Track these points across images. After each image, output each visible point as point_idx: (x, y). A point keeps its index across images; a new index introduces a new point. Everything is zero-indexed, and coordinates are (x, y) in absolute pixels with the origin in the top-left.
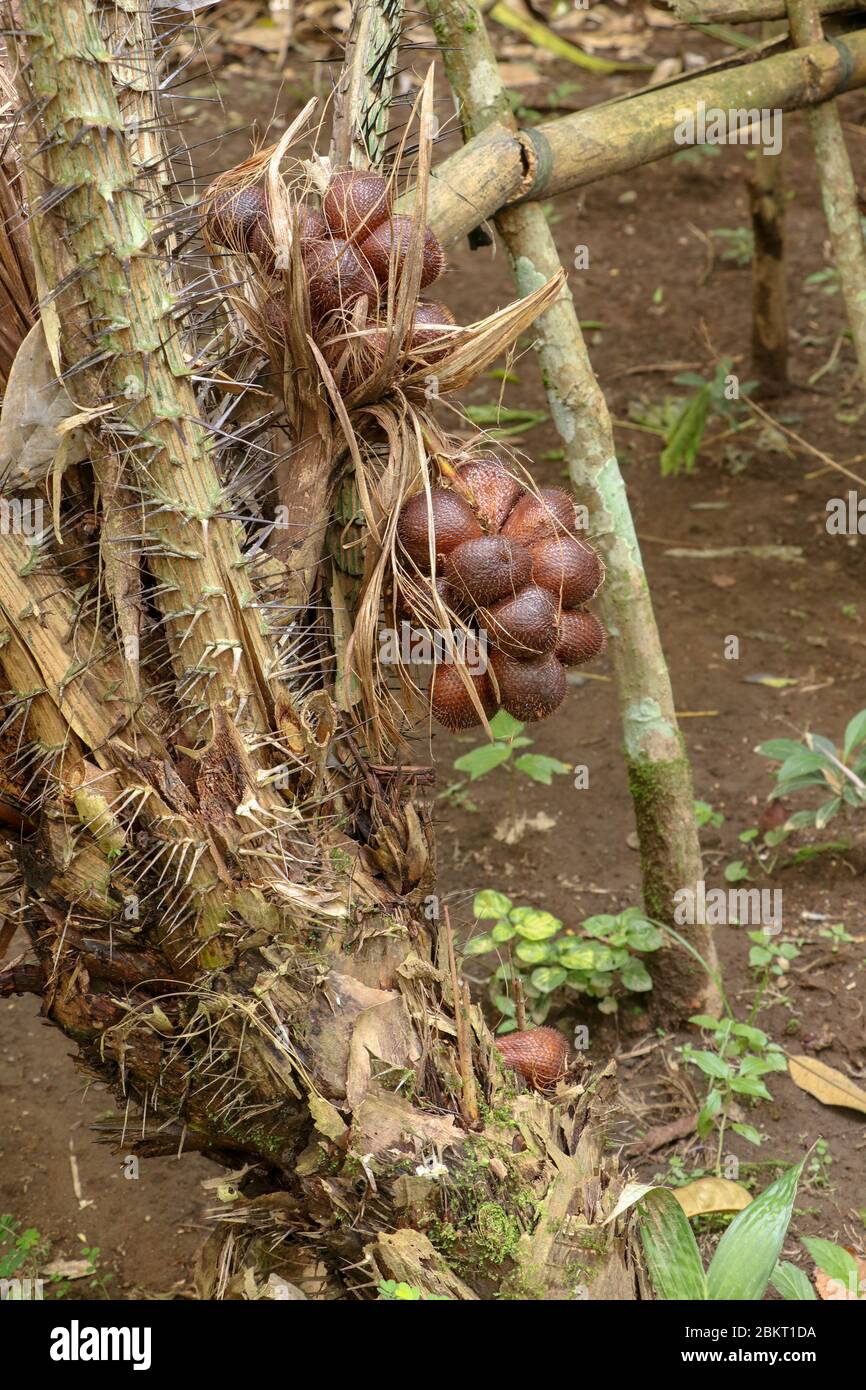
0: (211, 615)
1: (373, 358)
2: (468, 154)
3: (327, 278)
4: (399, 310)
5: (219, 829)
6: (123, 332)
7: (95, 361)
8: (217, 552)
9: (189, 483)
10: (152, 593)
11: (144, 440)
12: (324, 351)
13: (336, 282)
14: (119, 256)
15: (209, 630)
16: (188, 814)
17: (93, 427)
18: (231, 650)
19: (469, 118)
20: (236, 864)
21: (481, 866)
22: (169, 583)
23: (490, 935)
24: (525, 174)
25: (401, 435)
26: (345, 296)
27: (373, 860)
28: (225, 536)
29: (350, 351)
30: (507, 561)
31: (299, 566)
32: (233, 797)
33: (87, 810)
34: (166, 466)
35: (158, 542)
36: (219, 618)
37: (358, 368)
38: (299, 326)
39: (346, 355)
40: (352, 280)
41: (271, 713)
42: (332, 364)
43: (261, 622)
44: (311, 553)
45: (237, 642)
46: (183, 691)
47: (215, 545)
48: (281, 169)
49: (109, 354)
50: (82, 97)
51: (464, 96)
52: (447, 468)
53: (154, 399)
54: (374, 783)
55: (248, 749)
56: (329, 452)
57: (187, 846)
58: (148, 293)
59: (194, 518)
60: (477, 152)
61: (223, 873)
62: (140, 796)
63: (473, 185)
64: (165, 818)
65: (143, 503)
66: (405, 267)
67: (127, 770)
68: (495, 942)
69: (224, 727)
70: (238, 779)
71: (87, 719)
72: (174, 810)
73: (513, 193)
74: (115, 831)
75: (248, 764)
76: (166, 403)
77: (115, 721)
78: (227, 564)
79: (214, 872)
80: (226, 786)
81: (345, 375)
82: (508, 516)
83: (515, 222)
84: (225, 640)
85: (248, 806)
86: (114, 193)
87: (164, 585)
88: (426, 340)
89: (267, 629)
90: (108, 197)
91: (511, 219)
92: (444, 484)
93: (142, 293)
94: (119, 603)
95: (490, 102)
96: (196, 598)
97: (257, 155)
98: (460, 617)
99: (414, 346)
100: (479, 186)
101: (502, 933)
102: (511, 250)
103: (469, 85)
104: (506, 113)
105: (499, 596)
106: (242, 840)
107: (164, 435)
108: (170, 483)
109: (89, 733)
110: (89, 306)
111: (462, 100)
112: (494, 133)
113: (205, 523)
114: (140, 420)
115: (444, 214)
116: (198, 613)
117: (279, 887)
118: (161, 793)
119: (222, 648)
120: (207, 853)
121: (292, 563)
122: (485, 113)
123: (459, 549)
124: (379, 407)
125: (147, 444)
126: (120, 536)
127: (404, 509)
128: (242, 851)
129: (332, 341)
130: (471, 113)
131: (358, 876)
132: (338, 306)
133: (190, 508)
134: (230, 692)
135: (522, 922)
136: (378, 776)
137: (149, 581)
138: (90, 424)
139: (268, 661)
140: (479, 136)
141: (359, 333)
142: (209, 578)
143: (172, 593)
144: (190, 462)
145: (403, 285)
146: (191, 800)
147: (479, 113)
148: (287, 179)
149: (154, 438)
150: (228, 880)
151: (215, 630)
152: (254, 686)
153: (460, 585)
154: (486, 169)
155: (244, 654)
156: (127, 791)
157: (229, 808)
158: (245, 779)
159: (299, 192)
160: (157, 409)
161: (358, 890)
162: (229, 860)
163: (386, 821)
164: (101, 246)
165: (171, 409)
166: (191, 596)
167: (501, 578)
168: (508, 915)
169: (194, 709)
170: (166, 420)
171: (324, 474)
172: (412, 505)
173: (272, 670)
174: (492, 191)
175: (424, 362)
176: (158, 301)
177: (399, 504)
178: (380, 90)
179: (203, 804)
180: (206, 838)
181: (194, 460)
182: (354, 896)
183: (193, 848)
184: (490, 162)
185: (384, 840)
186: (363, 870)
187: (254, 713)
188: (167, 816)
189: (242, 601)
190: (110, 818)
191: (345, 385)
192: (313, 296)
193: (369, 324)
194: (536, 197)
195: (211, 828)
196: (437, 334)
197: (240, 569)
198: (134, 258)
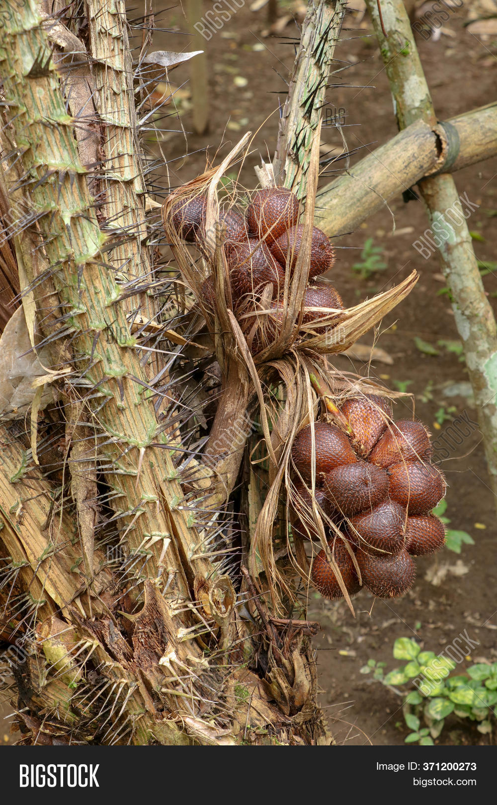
0: (148, 515)
1: (274, 328)
2: (397, 143)
3: (244, 270)
4: (292, 298)
5: (147, 674)
6: (82, 316)
7: (62, 335)
8: (152, 471)
9: (131, 422)
10: (106, 497)
11: (97, 391)
12: (241, 323)
13: (249, 274)
14: (77, 262)
15: (147, 526)
16: (124, 662)
17: (59, 383)
18: (162, 540)
19: (402, 115)
20: (159, 699)
21: (413, 602)
22: (118, 491)
23: (402, 671)
24: (438, 156)
25: (296, 383)
26: (256, 284)
27: (268, 690)
28: (160, 458)
29: (259, 323)
30: (366, 485)
31: (223, 471)
32: (158, 649)
33: (51, 655)
34: (114, 410)
35: (110, 462)
36: (154, 517)
37: (264, 337)
38: (222, 304)
39: (255, 326)
40: (262, 272)
41: (191, 586)
42: (246, 332)
43: (187, 517)
44: (233, 462)
45: (167, 534)
46: (129, 566)
47: (151, 466)
48: (219, 186)
49: (72, 330)
50: (48, 149)
51: (399, 100)
52: (332, 406)
53: (105, 362)
54: (271, 631)
55: (171, 613)
56: (246, 391)
57: (122, 685)
58: (100, 288)
59: (135, 447)
60: (404, 141)
61: (150, 706)
62: (91, 646)
63: (399, 165)
64: (108, 663)
65: (96, 436)
66: (297, 268)
67: (82, 627)
68: (406, 676)
69: (154, 598)
70: (162, 636)
71: (59, 584)
72: (114, 658)
73: (431, 169)
74: (73, 670)
75: (170, 625)
76: (114, 366)
77: (79, 586)
78: (161, 477)
79: (143, 704)
80: (154, 641)
81: (255, 340)
82: (378, 441)
83: (432, 188)
84: (158, 532)
85: (169, 657)
86: (72, 218)
87: (114, 492)
88: (313, 319)
89: (192, 522)
90: (67, 221)
91: (429, 186)
92: (329, 417)
93: (95, 288)
94: (80, 505)
95: (417, 104)
96: (137, 503)
97: (205, 174)
98: (334, 522)
99: (304, 322)
100: (403, 166)
101: (411, 671)
102: (429, 206)
103: (403, 92)
104: (428, 112)
105: (361, 509)
106: (164, 682)
107: (112, 388)
108: (117, 422)
109: (60, 594)
110: (58, 296)
111: (398, 102)
112: (418, 128)
113: (143, 450)
114: (95, 378)
115: (376, 186)
116: (138, 514)
117: (189, 721)
118: (105, 645)
119: (156, 539)
120: (137, 691)
121: (217, 470)
122: (413, 112)
123: (333, 473)
124: (282, 362)
125: (100, 394)
126: (83, 458)
127: (297, 438)
128: (164, 690)
129: (246, 316)
130: (404, 112)
131: (256, 703)
132: (251, 291)
133: (132, 439)
134: (161, 570)
135: (426, 664)
136: (276, 626)
137: (103, 489)
138: (56, 381)
139: (192, 546)
140: (407, 129)
141: (265, 311)
142: (147, 489)
143: (120, 498)
144: (132, 407)
145: (295, 281)
146: (127, 650)
147: (409, 112)
148: (220, 194)
149: (105, 390)
150: (153, 711)
151: (151, 525)
152: (179, 565)
153: (333, 500)
154: (409, 153)
155: (172, 543)
156: (81, 642)
157: (155, 658)
158: (167, 637)
159: (227, 205)
160: (107, 370)
161: (255, 714)
162: (154, 696)
163: (279, 663)
164: (64, 255)
165: (118, 370)
166: (134, 501)
167: (362, 497)
168: (417, 657)
169: (137, 580)
170: (113, 378)
171: (242, 407)
172: (302, 435)
173: (195, 552)
174: (413, 169)
175: (314, 333)
176: (108, 293)
177: (293, 434)
178: (309, 117)
179: (135, 654)
180: (137, 680)
181: (136, 406)
182: (251, 720)
183: (127, 687)
184: (413, 149)
185: (275, 678)
186: (261, 697)
187: (179, 584)
188: (109, 663)
189: (172, 504)
190: (68, 661)
191: (255, 347)
192: (233, 283)
193: (272, 305)
194: (448, 170)
195: (141, 673)
196: (322, 315)
197: (171, 481)
198: (88, 264)
